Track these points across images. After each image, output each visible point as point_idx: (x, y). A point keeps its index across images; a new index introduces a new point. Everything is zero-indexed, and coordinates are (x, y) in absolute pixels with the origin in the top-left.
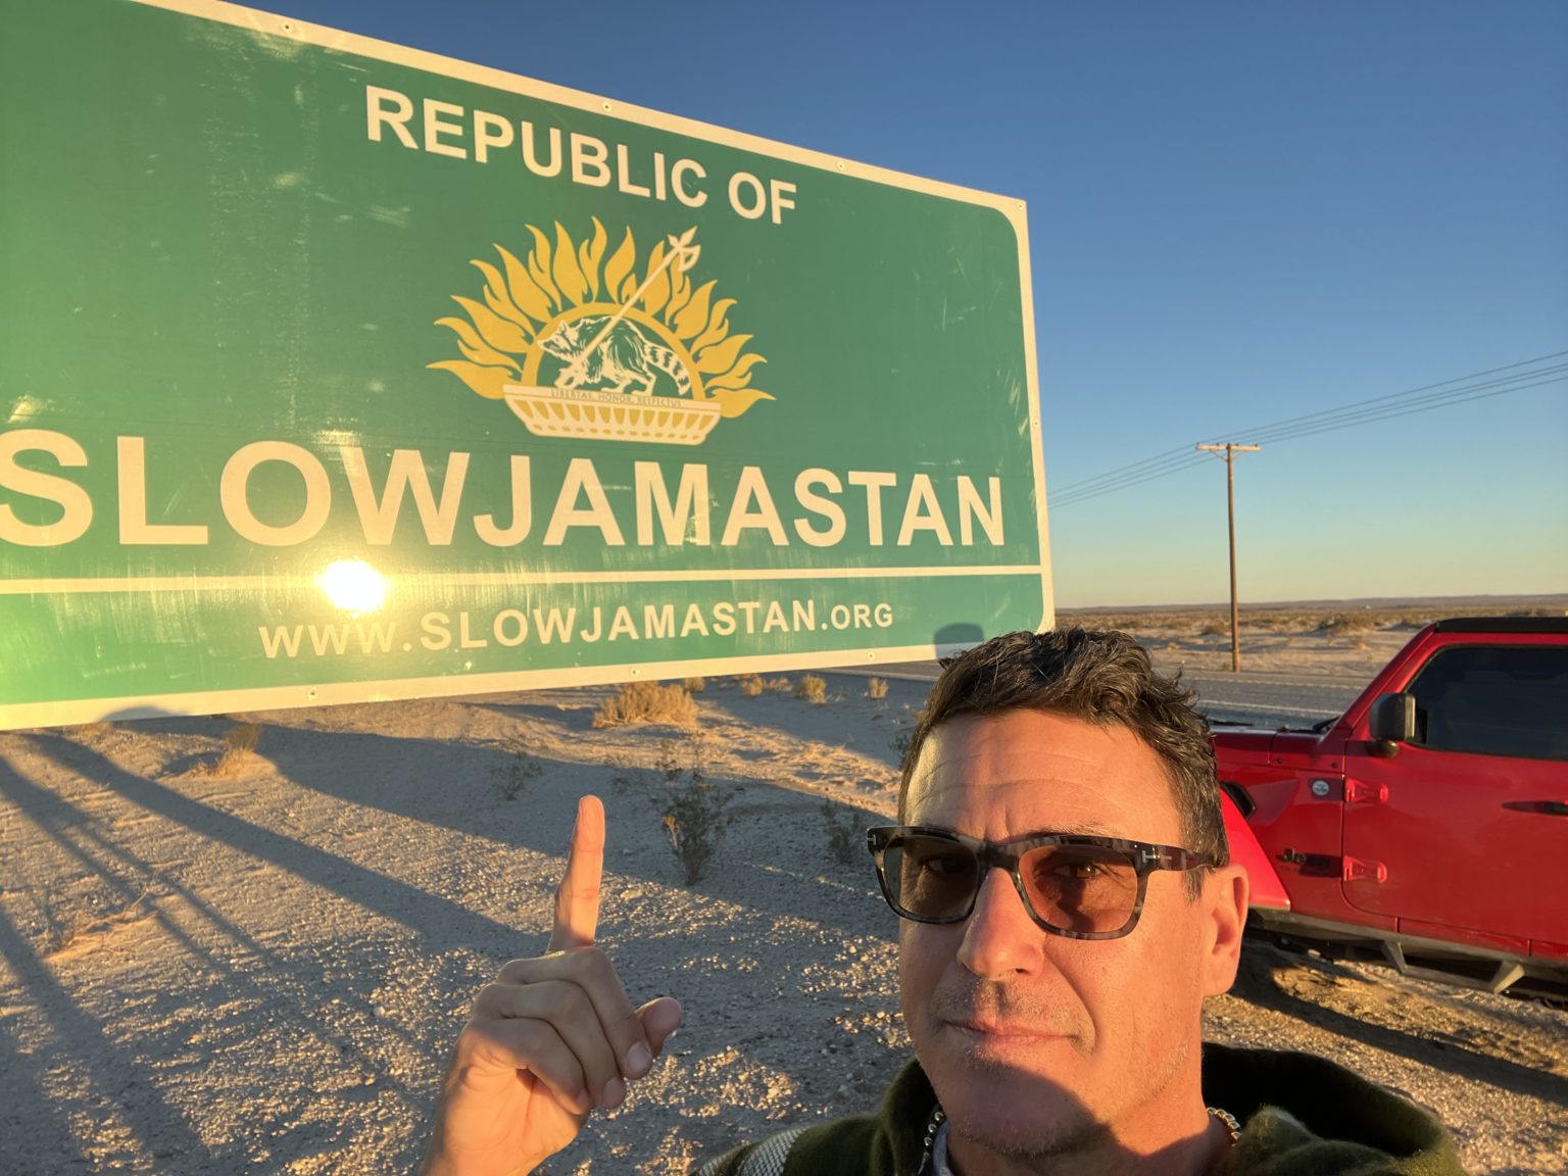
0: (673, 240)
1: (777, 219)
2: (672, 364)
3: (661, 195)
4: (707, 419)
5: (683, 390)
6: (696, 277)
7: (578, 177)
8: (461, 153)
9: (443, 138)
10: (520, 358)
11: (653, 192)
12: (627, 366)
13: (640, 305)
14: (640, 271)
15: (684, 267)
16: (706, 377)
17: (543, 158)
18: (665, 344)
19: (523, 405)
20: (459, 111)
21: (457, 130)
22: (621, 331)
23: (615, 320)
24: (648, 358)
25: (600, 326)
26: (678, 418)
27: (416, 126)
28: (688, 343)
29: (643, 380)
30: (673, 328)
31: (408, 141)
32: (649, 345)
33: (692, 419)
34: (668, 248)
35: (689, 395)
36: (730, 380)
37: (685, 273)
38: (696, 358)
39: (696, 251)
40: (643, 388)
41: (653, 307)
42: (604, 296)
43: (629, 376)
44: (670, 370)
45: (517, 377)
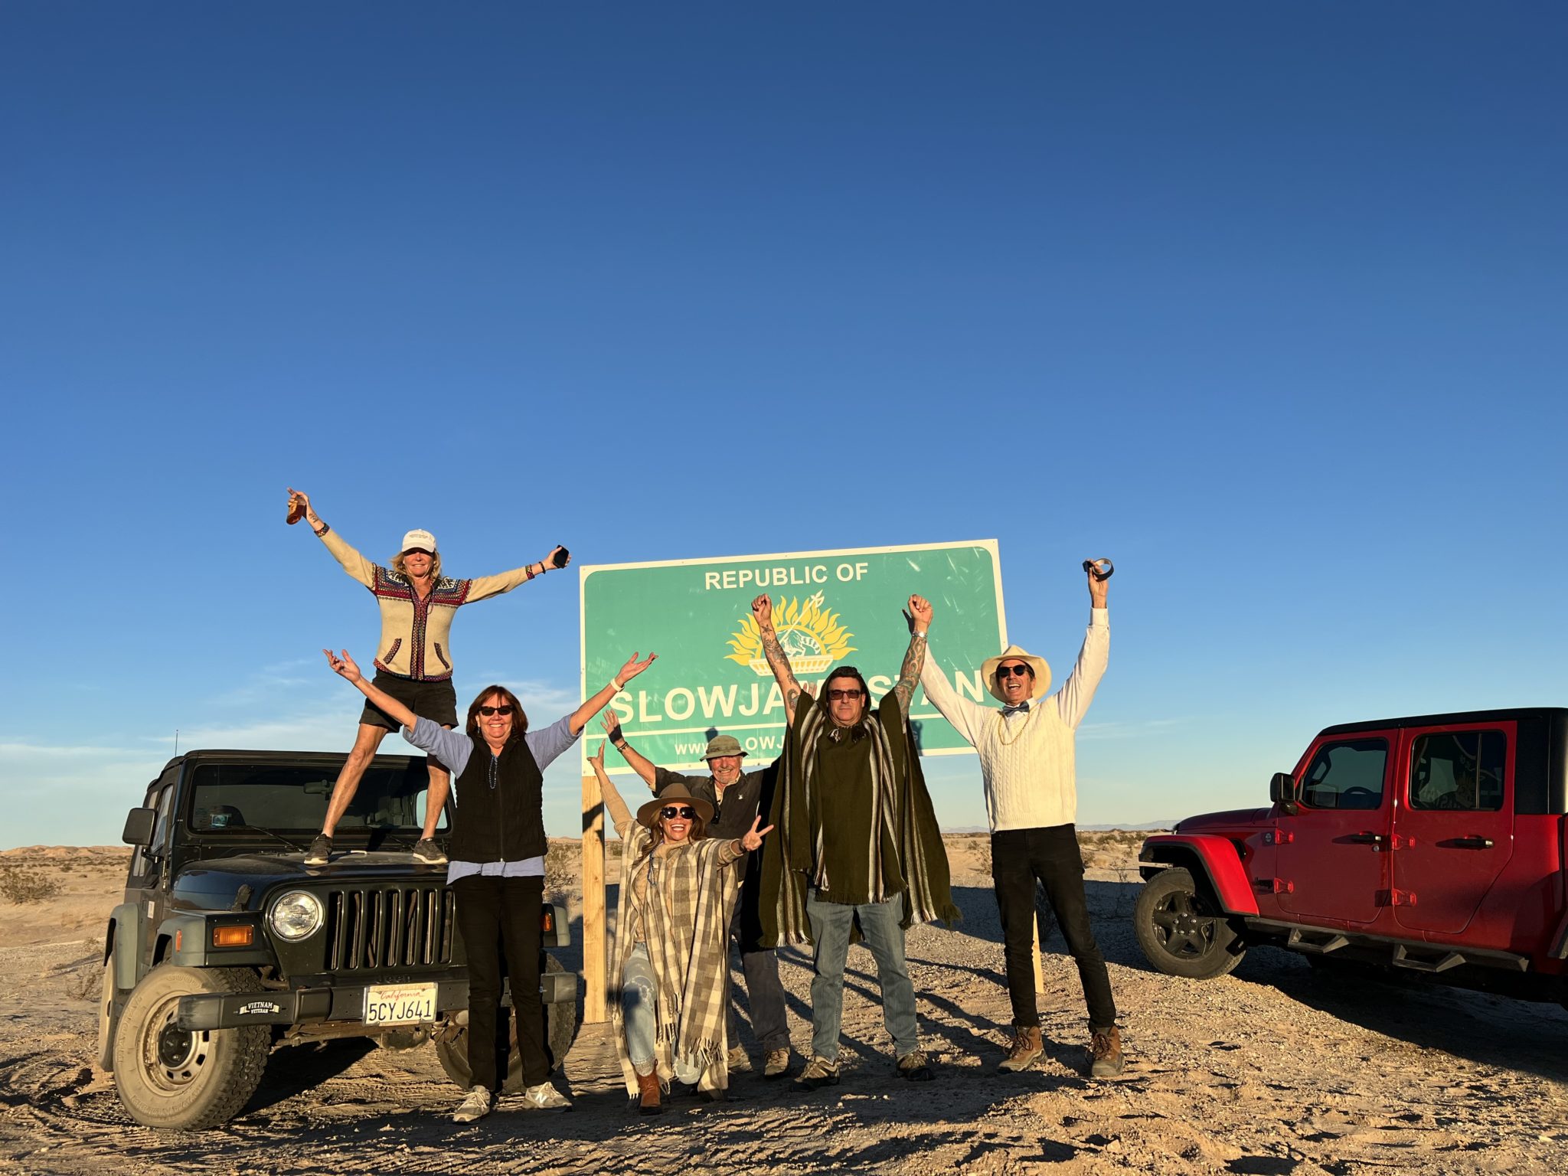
0: (812, 597)
1: (859, 578)
2: (812, 643)
3: (808, 581)
4: (827, 662)
5: (817, 652)
6: (822, 609)
7: (776, 583)
8: (735, 586)
9: (729, 583)
10: (754, 650)
11: (805, 581)
12: (794, 646)
13: (799, 623)
14: (799, 611)
15: (817, 606)
16: (826, 646)
17: (763, 580)
18: (809, 636)
19: (756, 666)
20: (734, 573)
21: (734, 579)
22: (792, 634)
23: (789, 631)
24: (803, 642)
25: (784, 634)
26: (815, 663)
27: (720, 582)
28: (819, 634)
29: (800, 651)
30: (813, 629)
31: (718, 587)
32: (803, 637)
33: (821, 662)
34: (811, 600)
35: (820, 654)
36: (838, 645)
37: (819, 608)
38: (823, 639)
39: (823, 598)
40: (801, 653)
41: (804, 624)
42: (785, 623)
43: (795, 650)
44: (811, 646)
45: (753, 656)
